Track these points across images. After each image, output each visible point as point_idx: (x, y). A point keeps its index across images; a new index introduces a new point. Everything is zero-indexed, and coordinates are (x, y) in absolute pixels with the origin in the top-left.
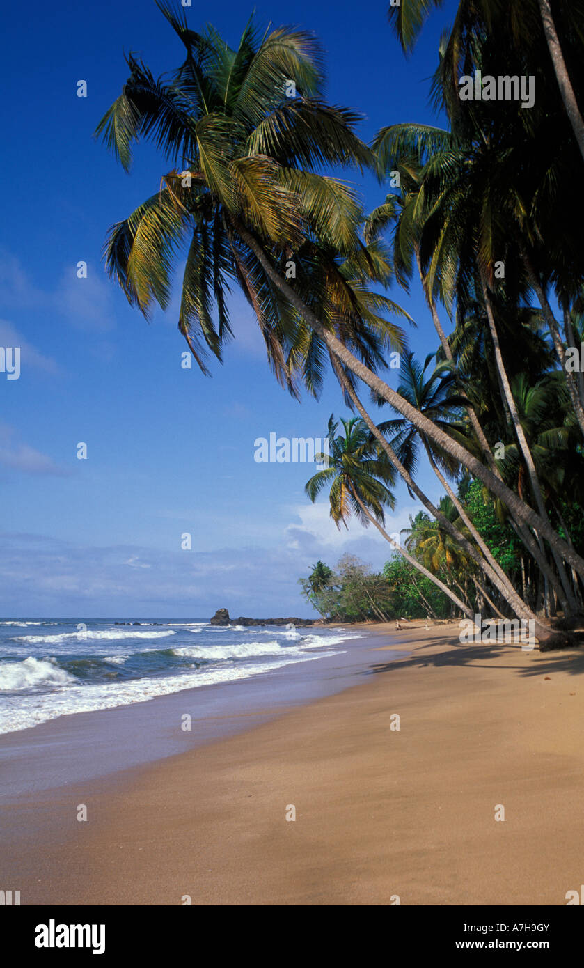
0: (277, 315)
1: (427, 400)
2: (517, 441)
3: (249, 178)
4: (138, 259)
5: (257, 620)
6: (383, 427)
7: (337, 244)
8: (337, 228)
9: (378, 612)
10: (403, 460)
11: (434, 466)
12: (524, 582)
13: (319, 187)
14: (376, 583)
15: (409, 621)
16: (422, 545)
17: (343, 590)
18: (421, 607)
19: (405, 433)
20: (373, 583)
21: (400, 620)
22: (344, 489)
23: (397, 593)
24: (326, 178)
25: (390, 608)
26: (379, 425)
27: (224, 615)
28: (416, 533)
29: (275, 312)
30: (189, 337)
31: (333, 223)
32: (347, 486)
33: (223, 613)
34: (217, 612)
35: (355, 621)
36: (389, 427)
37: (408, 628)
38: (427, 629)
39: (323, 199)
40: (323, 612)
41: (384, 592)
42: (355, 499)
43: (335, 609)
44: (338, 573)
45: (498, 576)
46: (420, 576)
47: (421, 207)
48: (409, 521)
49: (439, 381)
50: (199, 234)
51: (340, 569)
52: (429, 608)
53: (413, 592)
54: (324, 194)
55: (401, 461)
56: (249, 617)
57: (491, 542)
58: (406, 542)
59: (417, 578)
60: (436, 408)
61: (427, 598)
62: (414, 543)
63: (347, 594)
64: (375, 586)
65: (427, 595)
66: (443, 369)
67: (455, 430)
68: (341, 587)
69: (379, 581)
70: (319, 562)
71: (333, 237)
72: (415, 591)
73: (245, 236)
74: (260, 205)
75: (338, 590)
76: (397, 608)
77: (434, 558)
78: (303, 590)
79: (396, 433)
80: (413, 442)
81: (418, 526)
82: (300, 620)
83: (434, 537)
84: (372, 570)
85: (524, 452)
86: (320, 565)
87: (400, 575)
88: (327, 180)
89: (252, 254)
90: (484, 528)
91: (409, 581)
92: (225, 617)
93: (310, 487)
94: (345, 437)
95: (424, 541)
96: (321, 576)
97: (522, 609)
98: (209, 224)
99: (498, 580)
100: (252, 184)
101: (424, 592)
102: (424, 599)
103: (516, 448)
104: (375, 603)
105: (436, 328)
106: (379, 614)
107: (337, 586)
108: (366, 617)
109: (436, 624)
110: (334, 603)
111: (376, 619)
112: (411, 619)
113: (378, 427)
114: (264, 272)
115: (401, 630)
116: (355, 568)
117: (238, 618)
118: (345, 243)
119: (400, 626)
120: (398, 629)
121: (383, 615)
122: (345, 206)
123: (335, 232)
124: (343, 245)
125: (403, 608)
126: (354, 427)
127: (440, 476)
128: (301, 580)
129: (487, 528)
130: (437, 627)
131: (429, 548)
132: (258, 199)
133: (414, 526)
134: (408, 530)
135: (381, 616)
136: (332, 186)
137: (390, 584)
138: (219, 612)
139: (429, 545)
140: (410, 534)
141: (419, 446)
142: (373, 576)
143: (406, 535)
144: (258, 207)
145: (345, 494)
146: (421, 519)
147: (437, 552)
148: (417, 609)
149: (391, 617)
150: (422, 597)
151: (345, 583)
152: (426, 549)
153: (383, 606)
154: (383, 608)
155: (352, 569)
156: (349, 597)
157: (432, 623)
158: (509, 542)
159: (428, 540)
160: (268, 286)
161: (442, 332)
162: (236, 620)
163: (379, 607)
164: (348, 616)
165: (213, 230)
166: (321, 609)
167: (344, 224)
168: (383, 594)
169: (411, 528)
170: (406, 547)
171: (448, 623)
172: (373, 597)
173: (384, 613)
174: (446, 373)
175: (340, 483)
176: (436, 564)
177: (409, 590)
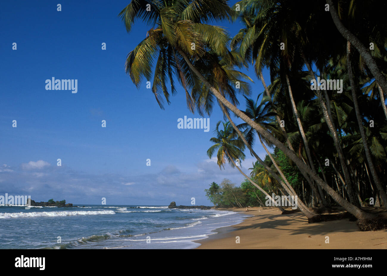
0: (193, 83)
1: (259, 114)
2: (299, 130)
3: (182, 29)
4: (136, 65)
5: (187, 206)
6: (240, 126)
7: (218, 53)
8: (218, 47)
9: (238, 203)
10: (248, 140)
11: (262, 143)
12: (303, 191)
13: (211, 30)
14: (238, 191)
15: (252, 208)
16: (258, 175)
17: (223, 194)
18: (257, 202)
19: (249, 129)
20: (237, 191)
21: (248, 207)
22: (223, 152)
23: (247, 195)
24: (214, 26)
25: (244, 202)
26: (238, 126)
27: (174, 204)
28: (255, 170)
29: (193, 82)
30: (156, 94)
31: (217, 45)
32: (224, 151)
33: (173, 203)
34: (171, 203)
35: (228, 207)
36: (242, 126)
37: (251, 211)
38: (260, 211)
39: (213, 35)
40: (215, 203)
41: (241, 195)
42: (228, 156)
43: (220, 202)
44: (222, 187)
45: (290, 189)
46: (256, 189)
47: (254, 34)
48: (252, 165)
49: (264, 106)
50: (162, 53)
51: (222, 185)
52: (260, 202)
53: (254, 195)
54: (213, 33)
55: (247, 141)
56: (184, 205)
57: (288, 174)
58: (251, 174)
59: (255, 189)
60: (263, 117)
61: (260, 198)
62: (254, 174)
63: (225, 196)
64: (237, 192)
65: (260, 196)
66: (266, 101)
67: (271, 127)
68: (222, 193)
69: (239, 191)
70: (213, 182)
71: (217, 51)
72: (255, 195)
73: (180, 52)
74: (186, 40)
75: (222, 194)
76: (247, 202)
77: (263, 181)
78: (206, 194)
79: (245, 129)
80: (253, 132)
81: (256, 167)
82: (205, 206)
83: (263, 172)
84: (236, 186)
85: (302, 135)
86: (214, 184)
87: (248, 187)
88: (214, 27)
89: (184, 59)
90: (285, 168)
91: (252, 190)
92: (174, 205)
93: (209, 152)
94: (224, 130)
95: (258, 174)
96: (215, 188)
97: (300, 204)
98: (166, 48)
99: (290, 191)
100: (183, 32)
101: (258, 195)
102: (259, 198)
103: (299, 133)
104: (237, 200)
105: (263, 83)
106: (239, 204)
107: (221, 192)
108: (233, 206)
109: (264, 209)
110: (220, 200)
111: (238, 207)
112: (253, 207)
113: (237, 127)
114: (188, 66)
115: (248, 211)
116: (229, 185)
117: (179, 205)
118: (222, 52)
119: (248, 210)
120: (247, 211)
121: (240, 205)
122: (222, 37)
123: (217, 49)
124: (221, 53)
125: (249, 202)
126: (227, 126)
127: (264, 147)
128: (206, 190)
129: (287, 167)
130: (264, 210)
131: (261, 177)
132: (185, 38)
133: (254, 167)
134: (252, 169)
135: (239, 205)
136: (217, 30)
137: (244, 192)
138: (172, 203)
139: (260, 175)
140: (253, 170)
141: (255, 134)
142: (237, 188)
143: (251, 171)
144: (185, 41)
145: (224, 154)
146: (257, 164)
147: (264, 178)
148: (255, 202)
149: (244, 206)
150: (258, 197)
151: (224, 191)
152: (260, 177)
153: (241, 201)
154: (241, 202)
155: (227, 185)
156: (226, 197)
157: (262, 209)
158: (296, 174)
159: (260, 173)
160: (190, 71)
161: (265, 85)
162: (178, 206)
163: (239, 202)
164: (226, 205)
165: (167, 50)
166: (214, 202)
167: (221, 45)
168: (241, 196)
169: (253, 167)
170: (251, 176)
171: (269, 209)
172: (236, 197)
173: (241, 204)
174: (267, 103)
175: (221, 150)
176: (264, 183)
177: (252, 194)
